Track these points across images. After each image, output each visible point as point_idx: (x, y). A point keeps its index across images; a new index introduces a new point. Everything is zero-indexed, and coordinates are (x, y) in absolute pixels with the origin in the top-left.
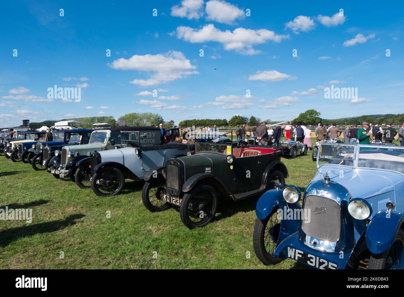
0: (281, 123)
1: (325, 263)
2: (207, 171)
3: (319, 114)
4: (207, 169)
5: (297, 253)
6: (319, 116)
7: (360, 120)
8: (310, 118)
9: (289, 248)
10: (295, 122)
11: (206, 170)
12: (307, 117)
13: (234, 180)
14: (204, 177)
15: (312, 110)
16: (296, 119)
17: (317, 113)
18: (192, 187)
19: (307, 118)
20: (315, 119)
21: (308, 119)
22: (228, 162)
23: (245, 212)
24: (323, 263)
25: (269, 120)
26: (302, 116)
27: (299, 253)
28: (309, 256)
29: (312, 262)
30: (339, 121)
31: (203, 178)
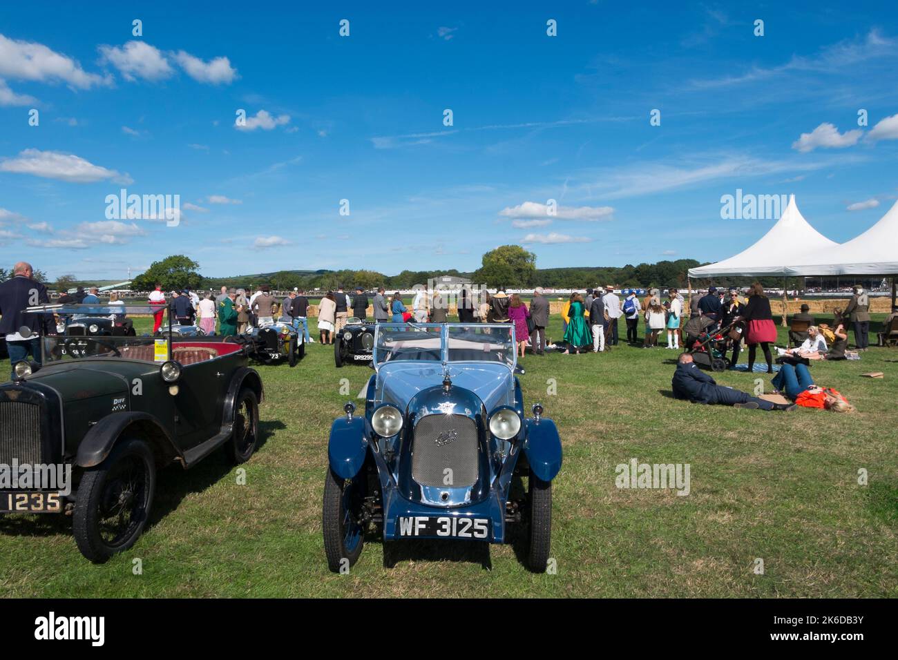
0: (116, 286)
1: (467, 523)
2: (116, 405)
3: (195, 266)
4: (116, 401)
5: (417, 522)
6: (196, 271)
7: (275, 280)
8: (175, 275)
9: (402, 519)
10: (139, 283)
11: (115, 403)
12: (167, 272)
13: (176, 420)
14: (131, 421)
15: (180, 256)
16: (142, 275)
17: (191, 265)
18: (109, 451)
19: (169, 274)
20: (186, 276)
21: (171, 277)
22: (166, 379)
23: (200, 492)
24: (465, 524)
25: (68, 276)
26: (157, 269)
27: (421, 522)
28: (439, 521)
29: (445, 530)
30: (235, 283)
31: (129, 423)
